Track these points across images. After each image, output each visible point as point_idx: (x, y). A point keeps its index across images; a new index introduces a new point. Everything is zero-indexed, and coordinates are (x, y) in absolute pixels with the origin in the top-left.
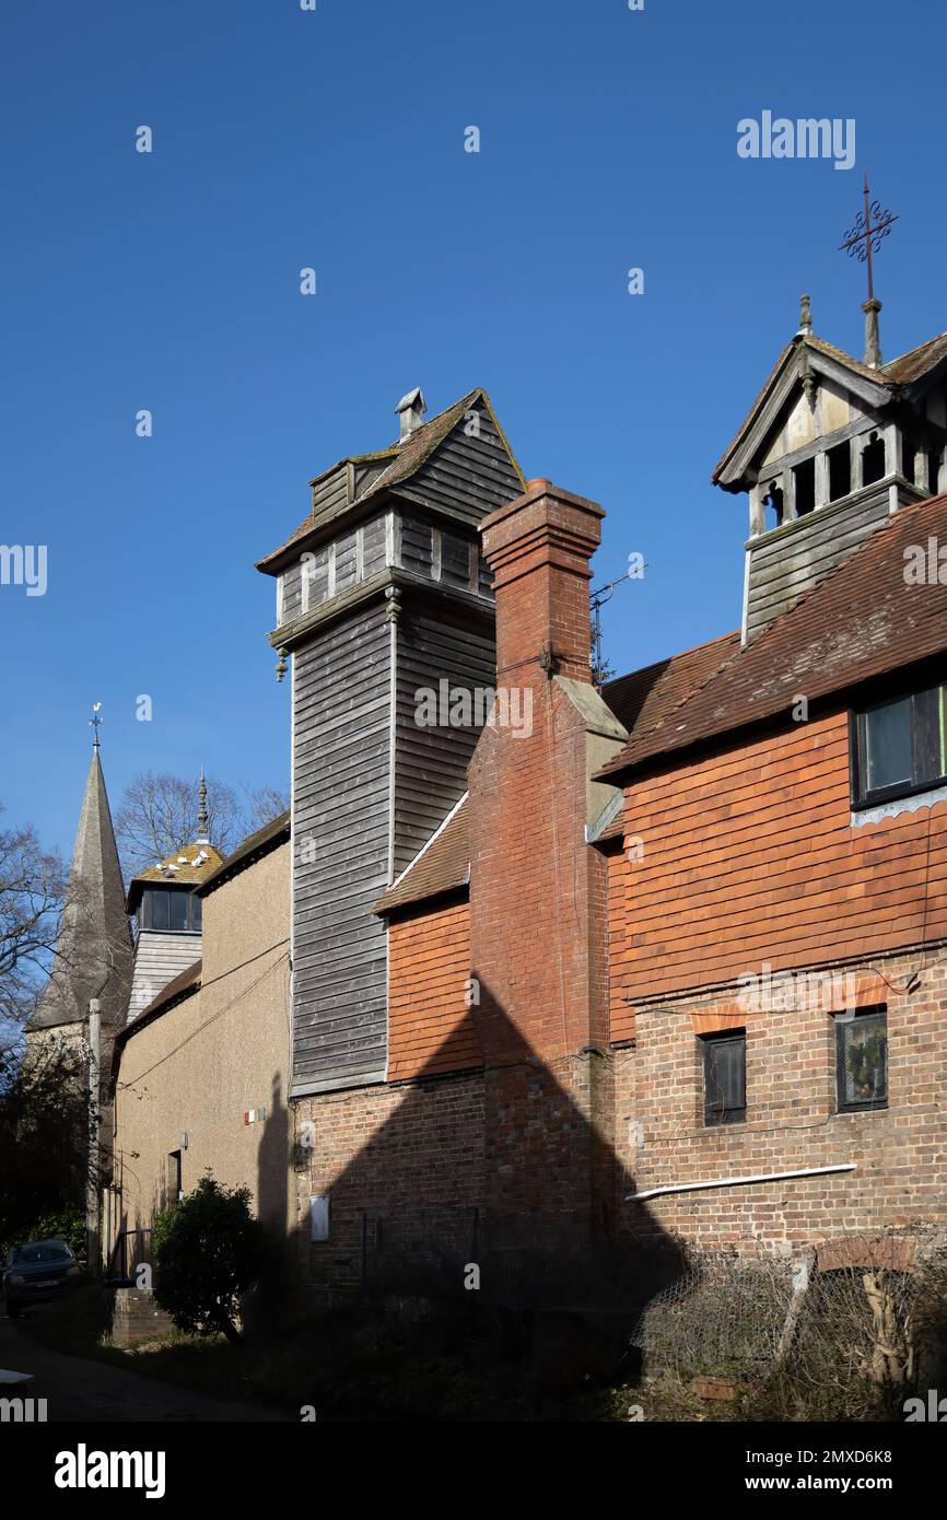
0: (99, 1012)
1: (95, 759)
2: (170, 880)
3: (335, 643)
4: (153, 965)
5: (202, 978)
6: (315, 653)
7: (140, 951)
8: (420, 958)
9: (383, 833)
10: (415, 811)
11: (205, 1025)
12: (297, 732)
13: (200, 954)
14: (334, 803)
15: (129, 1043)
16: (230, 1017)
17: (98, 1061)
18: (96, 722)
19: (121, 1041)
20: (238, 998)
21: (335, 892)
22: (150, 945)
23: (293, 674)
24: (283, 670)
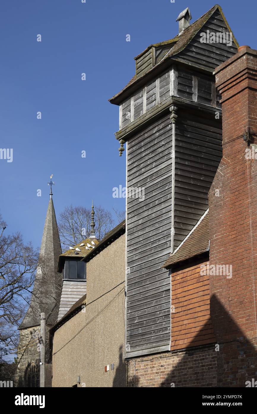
0: (45, 319)
1: (50, 201)
2: (77, 256)
3: (146, 135)
4: (69, 296)
5: (86, 301)
6: (137, 141)
7: (63, 289)
8: (186, 289)
9: (169, 227)
10: (184, 216)
11: (88, 324)
12: (129, 180)
13: (85, 290)
14: (146, 214)
15: (55, 333)
16: (98, 320)
17: (44, 342)
18: (51, 184)
19: (52, 332)
20: (102, 311)
21: (146, 257)
22: (68, 286)
23: (127, 152)
24: (122, 150)
